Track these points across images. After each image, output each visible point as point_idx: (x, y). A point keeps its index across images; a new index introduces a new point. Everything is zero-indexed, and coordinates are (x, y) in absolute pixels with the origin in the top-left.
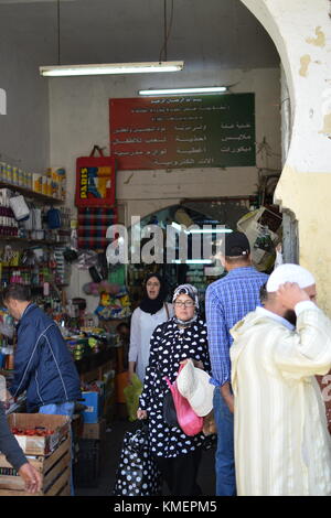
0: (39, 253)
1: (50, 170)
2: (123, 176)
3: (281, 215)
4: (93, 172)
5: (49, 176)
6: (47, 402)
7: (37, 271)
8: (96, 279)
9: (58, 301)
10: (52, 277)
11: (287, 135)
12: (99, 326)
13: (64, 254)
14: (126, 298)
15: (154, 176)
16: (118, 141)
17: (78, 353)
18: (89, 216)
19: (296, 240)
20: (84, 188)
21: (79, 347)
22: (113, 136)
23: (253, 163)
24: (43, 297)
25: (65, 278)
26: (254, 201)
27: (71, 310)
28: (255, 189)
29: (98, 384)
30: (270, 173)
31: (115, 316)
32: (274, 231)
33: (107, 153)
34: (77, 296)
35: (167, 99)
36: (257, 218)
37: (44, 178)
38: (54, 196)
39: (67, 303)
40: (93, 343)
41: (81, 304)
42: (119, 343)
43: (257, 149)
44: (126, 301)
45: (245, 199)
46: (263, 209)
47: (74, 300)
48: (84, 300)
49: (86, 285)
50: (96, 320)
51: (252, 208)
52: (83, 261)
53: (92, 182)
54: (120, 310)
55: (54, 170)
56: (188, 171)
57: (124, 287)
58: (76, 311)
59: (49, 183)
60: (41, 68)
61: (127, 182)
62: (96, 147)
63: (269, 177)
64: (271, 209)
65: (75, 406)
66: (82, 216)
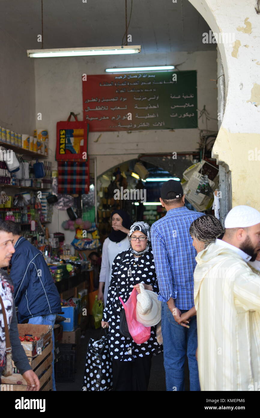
0: (27, 197)
1: (35, 132)
2: (94, 136)
3: (218, 167)
4: (69, 133)
5: (35, 137)
6: (35, 315)
7: (26, 212)
8: (72, 218)
9: (42, 235)
10: (37, 216)
11: (222, 103)
12: (75, 255)
13: (47, 198)
14: (96, 232)
15: (118, 136)
16: (89, 109)
17: (58, 276)
18: (67, 168)
19: (229, 186)
20: (63, 146)
21: (59, 271)
22: (85, 105)
23: (196, 126)
24: (31, 232)
25: (48, 217)
26: (197, 156)
27: (53, 243)
28: (198, 146)
29: (75, 300)
30: (209, 134)
31: (87, 247)
32: (212, 179)
33: (81, 118)
34: (58, 232)
35: (128, 75)
36: (198, 169)
37: (31, 138)
38: (39, 152)
39: (49, 237)
40: (70, 268)
41: (61, 238)
42: (91, 268)
43: (199, 115)
44: (96, 235)
45: (189, 154)
46: (203, 162)
47: (55, 234)
48: (63, 234)
49: (64, 223)
50: (73, 250)
51: (195, 161)
52: (62, 204)
53: (69, 141)
54: (91, 242)
55: (39, 131)
56: (145, 132)
57: (94, 224)
58: (56, 243)
59: (35, 142)
60: (29, 51)
61: (97, 141)
62: (72, 114)
63: (209, 137)
64: (210, 162)
65: (57, 318)
66: (61, 168)
